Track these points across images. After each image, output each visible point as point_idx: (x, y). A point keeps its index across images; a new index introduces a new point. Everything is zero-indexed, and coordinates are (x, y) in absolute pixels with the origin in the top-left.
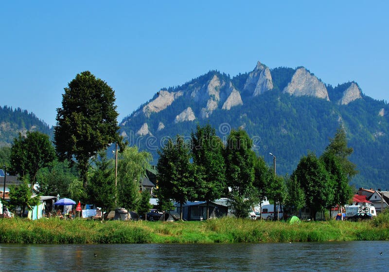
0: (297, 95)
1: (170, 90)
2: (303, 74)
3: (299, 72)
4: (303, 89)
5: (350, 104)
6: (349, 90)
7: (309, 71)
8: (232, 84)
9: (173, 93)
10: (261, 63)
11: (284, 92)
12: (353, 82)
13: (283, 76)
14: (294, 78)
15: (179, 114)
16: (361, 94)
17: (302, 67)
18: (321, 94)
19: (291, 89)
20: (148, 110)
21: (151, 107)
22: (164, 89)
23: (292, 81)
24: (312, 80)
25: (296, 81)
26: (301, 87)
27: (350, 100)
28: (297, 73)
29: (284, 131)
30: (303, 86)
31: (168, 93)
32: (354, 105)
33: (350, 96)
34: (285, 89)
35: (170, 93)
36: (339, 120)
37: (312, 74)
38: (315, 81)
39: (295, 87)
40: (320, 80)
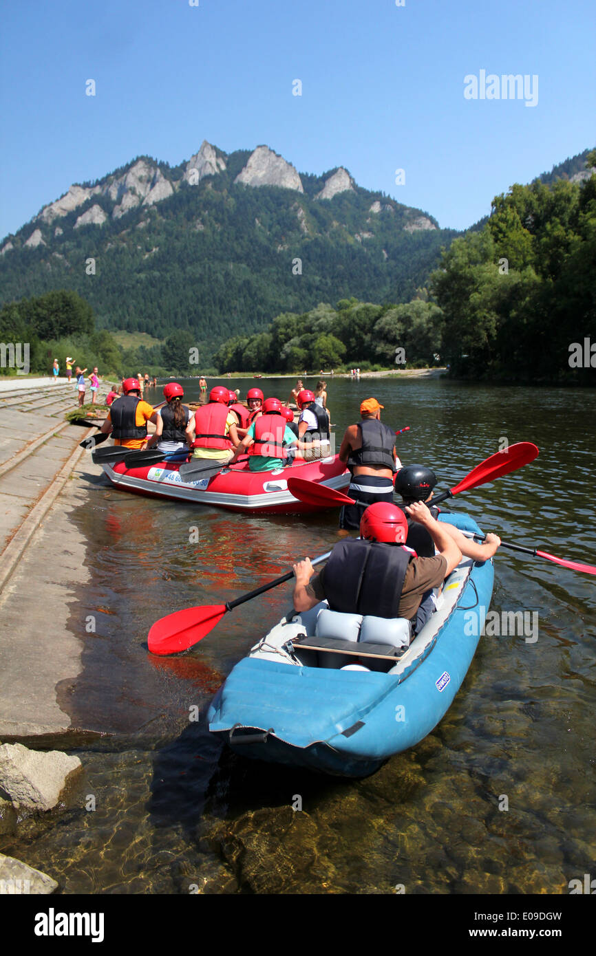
0: (253, 185)
1: (86, 186)
2: (264, 156)
3: (258, 152)
4: (265, 176)
5: (335, 198)
6: (334, 179)
7: (274, 152)
8: (161, 172)
9: (88, 190)
10: (209, 142)
11: (236, 182)
12: (342, 168)
13: (239, 160)
14: (251, 161)
15: (81, 215)
16: (354, 185)
17: (264, 146)
18: (292, 183)
19: (246, 177)
20: (52, 212)
21: (56, 209)
22: (76, 185)
23: (248, 165)
24: (277, 164)
25: (254, 166)
26: (261, 174)
27: (334, 192)
28: (255, 154)
29: (200, 228)
30: (264, 172)
31: (81, 190)
32: (339, 198)
33: (337, 186)
34: (239, 177)
35: (84, 189)
36: (299, 215)
37: (279, 156)
38: (282, 165)
39: (254, 175)
40: (291, 164)
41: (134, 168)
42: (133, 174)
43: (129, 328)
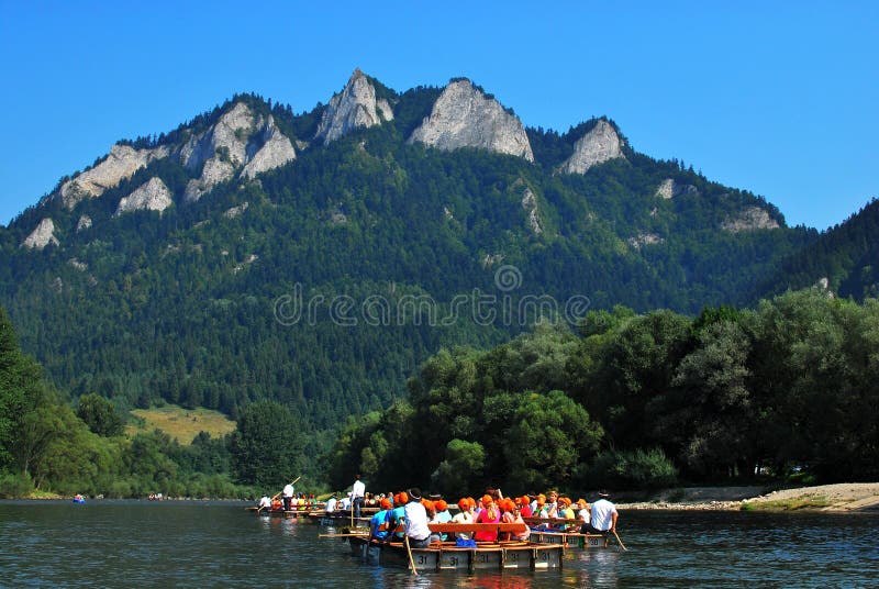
0: (443, 147)
1: (141, 144)
2: (463, 96)
3: (453, 91)
4: (463, 132)
5: (590, 172)
6: (590, 138)
7: (481, 90)
8: (276, 123)
9: (144, 152)
10: (364, 72)
11: (411, 141)
12: (604, 119)
13: (418, 104)
14: (439, 105)
15: (127, 195)
16: (626, 149)
17: (464, 79)
18: (512, 144)
19: (429, 134)
20: (76, 191)
21: (86, 185)
22: (123, 143)
23: (435, 112)
24: (486, 111)
25: (444, 114)
26: (456, 129)
27: (591, 162)
28: (448, 93)
29: (339, 219)
30: (462, 125)
31: (133, 152)
32: (599, 173)
33: (597, 150)
34: (416, 133)
35: (138, 150)
36: (525, 201)
37: (489, 97)
38: (496, 113)
39: (443, 129)
40: (510, 112)
41: (229, 115)
42: (225, 125)
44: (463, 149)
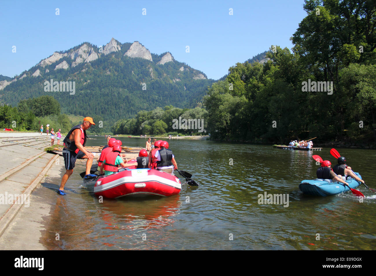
0: (132, 57)
1: (61, 53)
2: (137, 45)
3: (135, 44)
4: (137, 53)
5: (165, 64)
6: (165, 56)
7: (141, 44)
8: (93, 49)
9: (61, 55)
10: (114, 38)
11: (125, 55)
12: (169, 52)
13: (126, 47)
14: (131, 47)
15: (58, 65)
16: (173, 59)
17: (137, 41)
18: (148, 57)
19: (129, 54)
20: (45, 63)
21: (47, 61)
22: (56, 52)
23: (130, 49)
24: (142, 49)
25: (132, 49)
26: (135, 53)
27: (165, 62)
28: (133, 45)
29: (108, 73)
30: (136, 52)
31: (59, 54)
32: (167, 64)
33: (166, 59)
34: (126, 54)
35: (60, 54)
36: (150, 70)
37: (143, 46)
38: (144, 50)
39: (132, 53)
40: (148, 50)
41: (82, 47)
42: (81, 49)
43: (75, 114)
44: (137, 58)
